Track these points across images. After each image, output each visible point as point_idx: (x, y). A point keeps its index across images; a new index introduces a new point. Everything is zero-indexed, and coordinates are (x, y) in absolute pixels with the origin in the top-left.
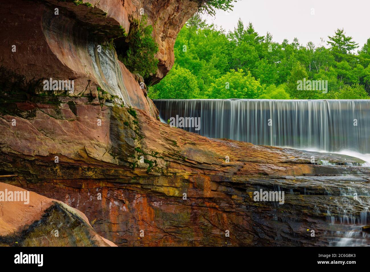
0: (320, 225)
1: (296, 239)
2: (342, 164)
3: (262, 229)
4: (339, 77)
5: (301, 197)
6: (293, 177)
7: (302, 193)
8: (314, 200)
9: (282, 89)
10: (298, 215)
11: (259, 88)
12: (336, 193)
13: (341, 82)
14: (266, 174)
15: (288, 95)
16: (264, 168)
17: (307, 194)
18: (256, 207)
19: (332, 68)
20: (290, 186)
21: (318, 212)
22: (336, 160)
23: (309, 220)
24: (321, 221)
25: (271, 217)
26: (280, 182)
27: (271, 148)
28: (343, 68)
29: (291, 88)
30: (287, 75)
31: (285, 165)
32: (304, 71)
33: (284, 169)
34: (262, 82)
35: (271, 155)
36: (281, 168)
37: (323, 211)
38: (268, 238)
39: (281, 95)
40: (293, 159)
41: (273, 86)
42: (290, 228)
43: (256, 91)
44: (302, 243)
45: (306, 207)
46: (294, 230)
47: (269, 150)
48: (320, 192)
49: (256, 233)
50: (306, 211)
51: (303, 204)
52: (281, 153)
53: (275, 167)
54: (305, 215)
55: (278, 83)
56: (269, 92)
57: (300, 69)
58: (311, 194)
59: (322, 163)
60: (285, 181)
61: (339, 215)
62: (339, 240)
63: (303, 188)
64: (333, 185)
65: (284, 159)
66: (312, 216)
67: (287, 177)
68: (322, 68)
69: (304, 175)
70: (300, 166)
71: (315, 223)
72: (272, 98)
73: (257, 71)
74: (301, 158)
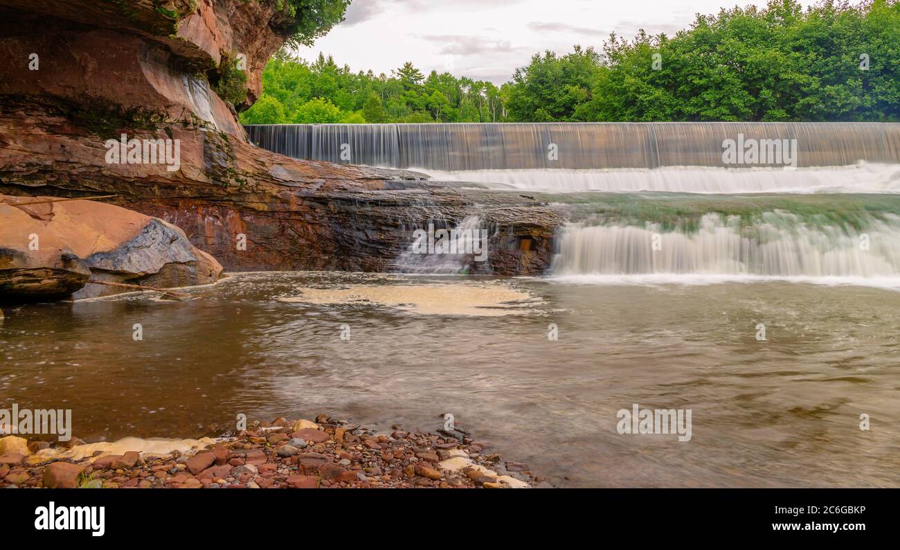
0: (395, 233)
1: (372, 245)
2: (411, 179)
3: (343, 237)
4: (407, 104)
5: (376, 208)
6: (368, 192)
7: (377, 205)
8: (387, 211)
9: (359, 114)
10: (373, 224)
11: (338, 114)
12: (407, 204)
13: (410, 108)
14: (345, 189)
15: (364, 120)
16: (343, 184)
17: (381, 205)
18: (337, 218)
19: (401, 97)
20: (366, 199)
21: (391, 222)
22: (406, 176)
23: (384, 228)
24: (393, 229)
25: (350, 227)
26: (357, 196)
27: (349, 166)
28: (411, 97)
29: (366, 113)
30: (363, 102)
31: (361, 181)
32: (378, 99)
33: (361, 185)
34: (341, 109)
35: (350, 173)
36: (358, 184)
37: (395, 220)
38: (348, 245)
39: (358, 120)
40: (369, 176)
41: (350, 112)
42: (367, 236)
43: (335, 117)
44: (377, 249)
45: (381, 217)
46: (370, 237)
47: (347, 168)
48: (393, 204)
49: (337, 241)
50: (380, 221)
51: (377, 214)
52: (358, 170)
53: (353, 183)
54: (380, 224)
55: (355, 110)
56: (347, 117)
57: (375, 97)
58: (385, 206)
59: (394, 179)
60: (361, 195)
61: (409, 223)
62: (409, 245)
63: (377, 201)
64: (403, 198)
65: (361, 176)
66: (387, 225)
67: (363, 192)
68: (393, 97)
69: (378, 189)
70: (375, 182)
71: (388, 231)
72: (350, 123)
73: (336, 99)
74: (376, 175)
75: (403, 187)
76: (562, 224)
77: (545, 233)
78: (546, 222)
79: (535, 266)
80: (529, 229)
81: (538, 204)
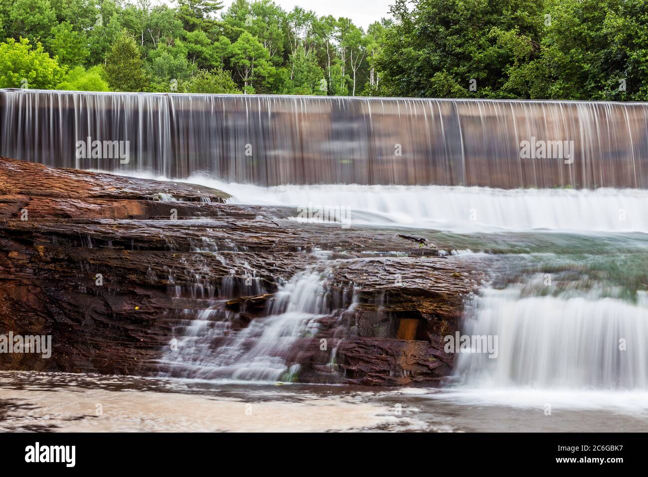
0: (156, 301)
1: (117, 324)
2: (194, 200)
3: (61, 307)
4: (190, 56)
5: (126, 254)
6: (112, 221)
7: (128, 247)
8: (147, 260)
9: (96, 73)
10: (120, 283)
11: (55, 72)
12: (185, 245)
13: (194, 65)
14: (66, 216)
15: (105, 85)
16: (64, 205)
17: (135, 248)
18: (50, 270)
19: (178, 42)
20: (107, 235)
21: (153, 279)
22: (184, 193)
23: (139, 291)
24: (158, 293)
25: (76, 287)
26: (91, 229)
27: (76, 173)
28: (197, 42)
29: (111, 72)
30: (104, 50)
31: (99, 201)
32: (134, 45)
33: (97, 208)
34: (63, 61)
35: (76, 184)
36: (92, 206)
37: (162, 276)
38: (70, 322)
39: (94, 84)
40: (113, 191)
41: (80, 68)
42: (107, 305)
43: (51, 77)
44: (127, 330)
45: (135, 271)
46: (114, 309)
47: (73, 176)
48: (156, 246)
49: (50, 315)
50: (133, 277)
51: (129, 265)
52: (92, 180)
53: (83, 205)
54: (133, 283)
55: (88, 64)
56: (73, 78)
57: (127, 41)
58: (142, 248)
59: (160, 197)
60: (99, 228)
61: (188, 283)
63: (129, 239)
64: (178, 234)
65: (97, 190)
66: (146, 285)
67: (103, 221)
68: (163, 41)
69: (131, 217)
70: (125, 202)
71: (148, 297)
72: (79, 88)
73: (53, 42)
74: (126, 190)
75: (183, 213)
76: (476, 292)
77: (445, 308)
78: (444, 286)
79: (425, 370)
80: (414, 299)
81: (434, 253)
